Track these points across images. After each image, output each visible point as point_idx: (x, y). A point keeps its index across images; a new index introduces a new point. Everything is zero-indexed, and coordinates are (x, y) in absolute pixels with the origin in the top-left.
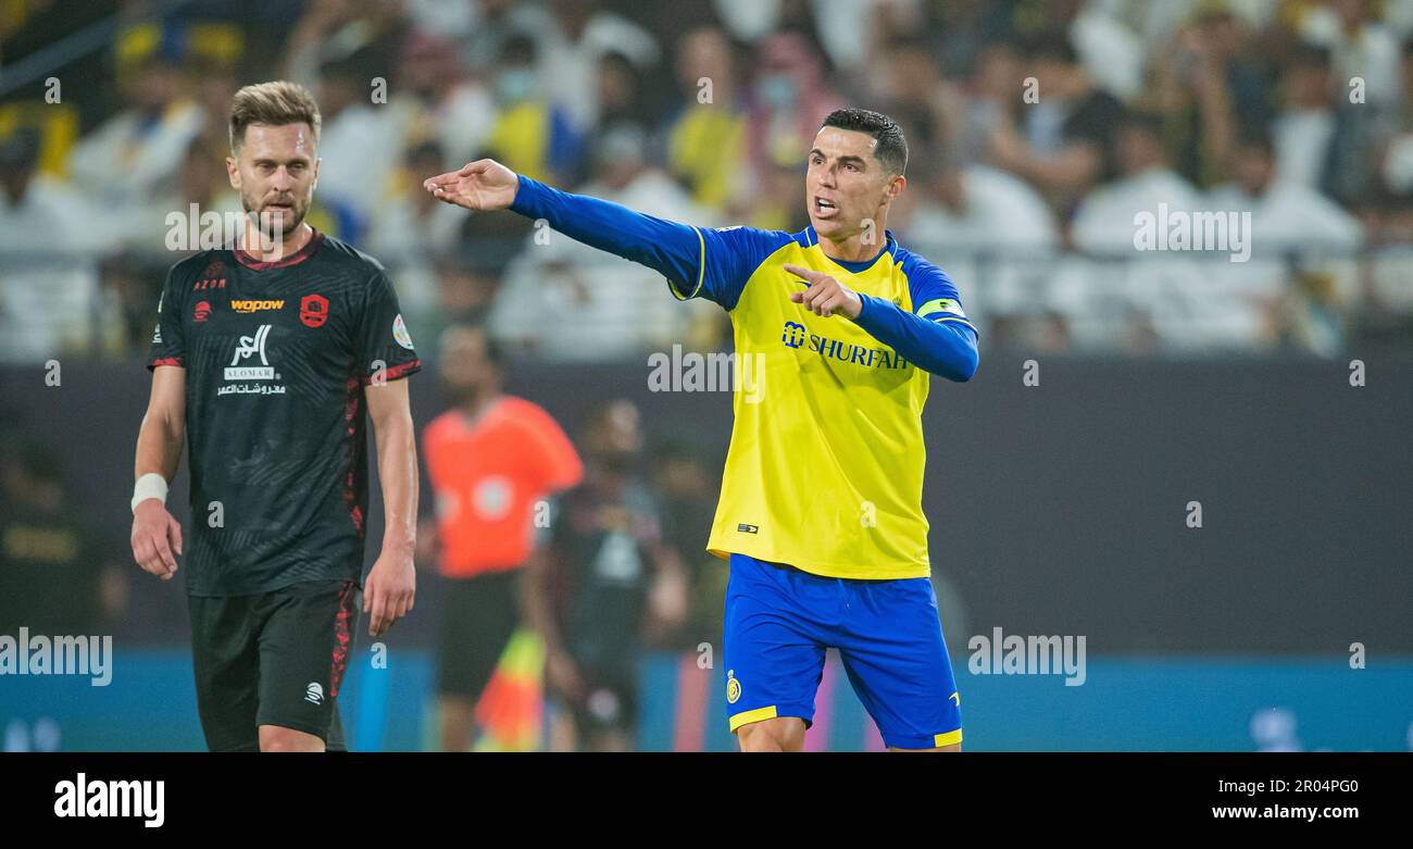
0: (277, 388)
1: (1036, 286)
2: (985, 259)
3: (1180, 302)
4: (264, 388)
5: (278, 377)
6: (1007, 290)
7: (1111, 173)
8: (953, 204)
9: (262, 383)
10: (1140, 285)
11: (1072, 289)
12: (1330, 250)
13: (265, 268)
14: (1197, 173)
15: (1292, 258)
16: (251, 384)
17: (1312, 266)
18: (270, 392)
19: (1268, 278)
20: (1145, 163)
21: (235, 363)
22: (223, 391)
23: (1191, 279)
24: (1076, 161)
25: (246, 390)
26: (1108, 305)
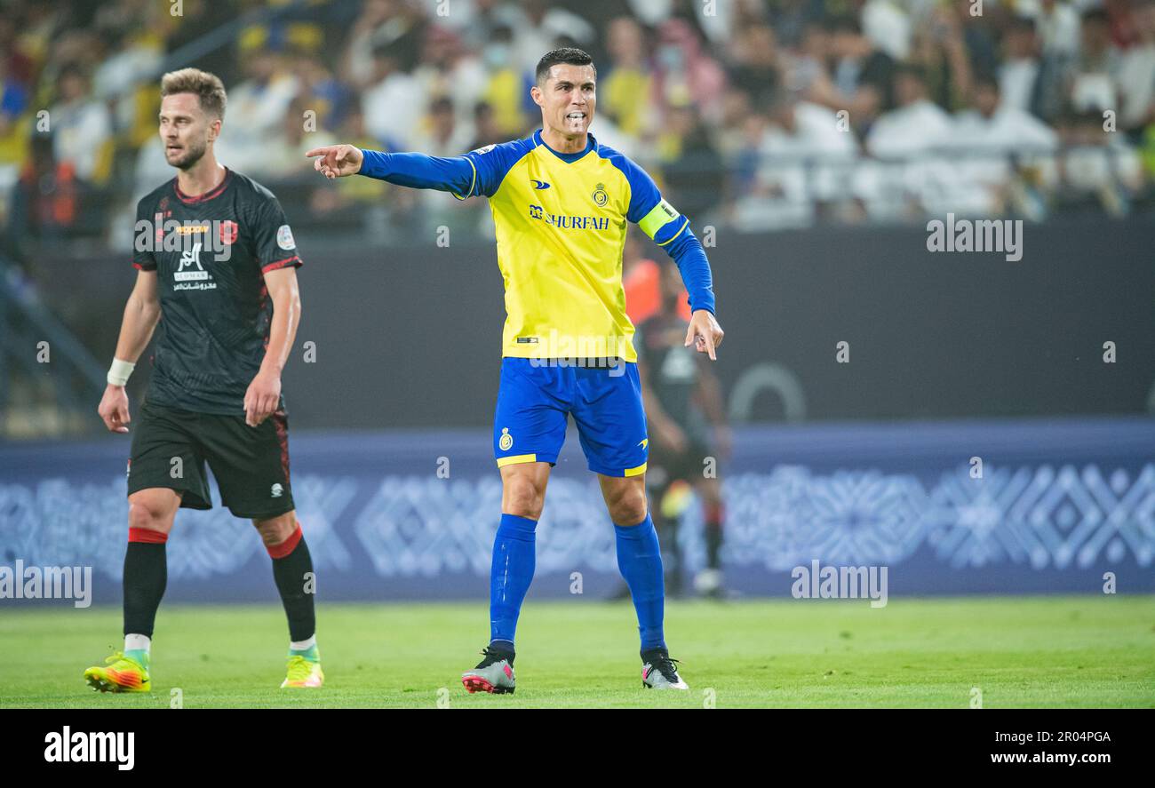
0: (210, 284)
1: (845, 181)
2: (810, 164)
3: (940, 188)
4: (202, 285)
5: (211, 277)
6: (826, 184)
7: (890, 104)
8: (789, 127)
9: (200, 282)
10: (914, 177)
11: (868, 181)
12: (1038, 152)
13: (195, 202)
14: (947, 103)
15: (1013, 158)
16: (193, 283)
17: (1026, 162)
18: (206, 287)
19: (995, 170)
20: (913, 99)
21: (180, 269)
22: (177, 288)
23: (945, 172)
24: (866, 98)
25: (189, 287)
26: (891, 191)
